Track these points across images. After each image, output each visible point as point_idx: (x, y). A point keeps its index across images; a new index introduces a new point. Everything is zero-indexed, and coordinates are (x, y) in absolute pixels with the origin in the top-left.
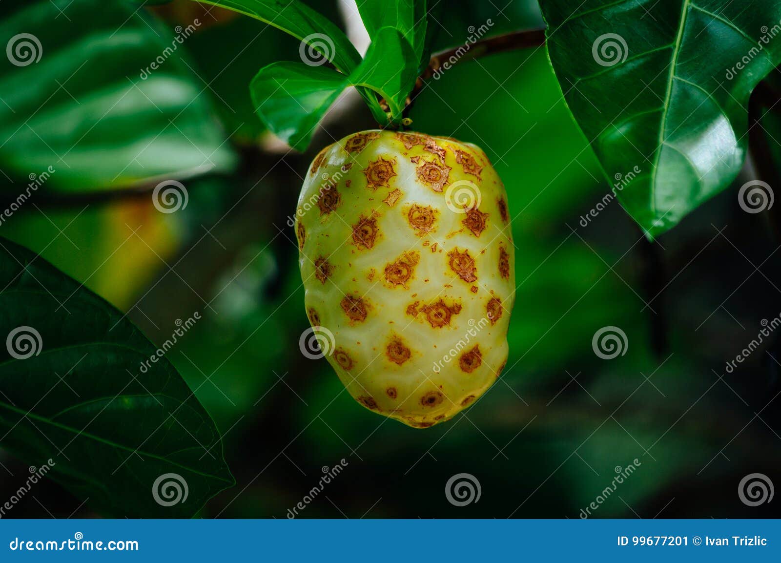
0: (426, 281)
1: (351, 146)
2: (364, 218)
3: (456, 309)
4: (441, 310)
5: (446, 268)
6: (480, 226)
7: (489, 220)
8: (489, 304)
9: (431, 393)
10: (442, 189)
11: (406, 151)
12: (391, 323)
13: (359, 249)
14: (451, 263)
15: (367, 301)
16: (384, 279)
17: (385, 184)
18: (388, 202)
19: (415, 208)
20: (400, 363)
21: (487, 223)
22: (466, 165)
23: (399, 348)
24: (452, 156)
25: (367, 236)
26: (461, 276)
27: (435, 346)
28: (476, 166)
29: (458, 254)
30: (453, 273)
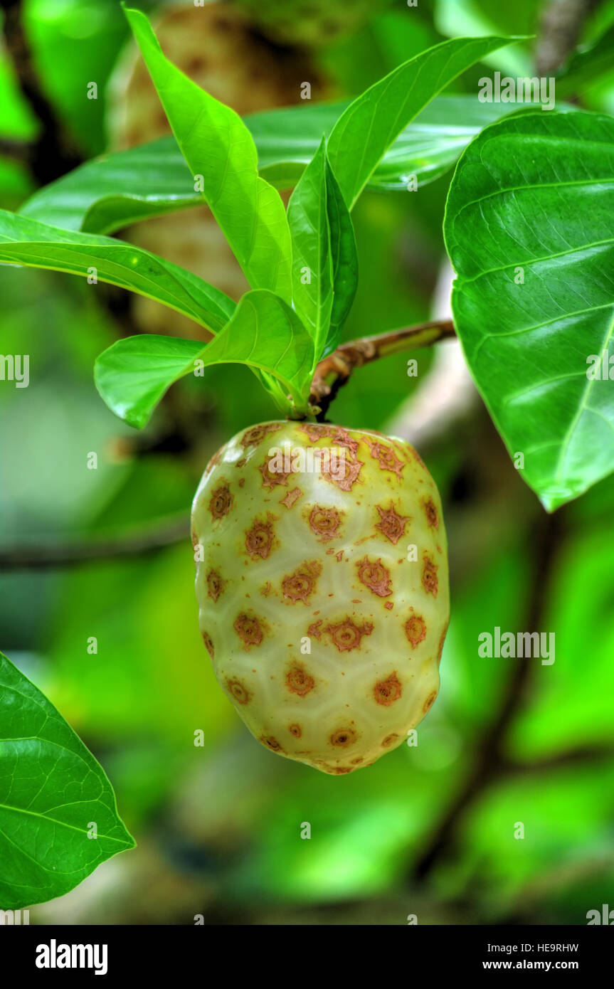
0: (330, 596)
1: (248, 439)
2: (259, 522)
3: (366, 628)
4: (349, 631)
5: (354, 581)
6: (398, 531)
7: (410, 525)
8: (407, 623)
9: (341, 730)
10: (350, 487)
11: (310, 444)
12: (290, 646)
13: (253, 559)
14: (360, 575)
15: (262, 620)
16: (282, 595)
17: (283, 482)
18: (286, 503)
19: (317, 510)
20: (302, 694)
21: (407, 528)
22: (384, 461)
23: (300, 676)
24: (366, 449)
25: (262, 544)
26: (372, 590)
27: (343, 674)
28: (397, 462)
29: (369, 564)
30: (363, 587)
